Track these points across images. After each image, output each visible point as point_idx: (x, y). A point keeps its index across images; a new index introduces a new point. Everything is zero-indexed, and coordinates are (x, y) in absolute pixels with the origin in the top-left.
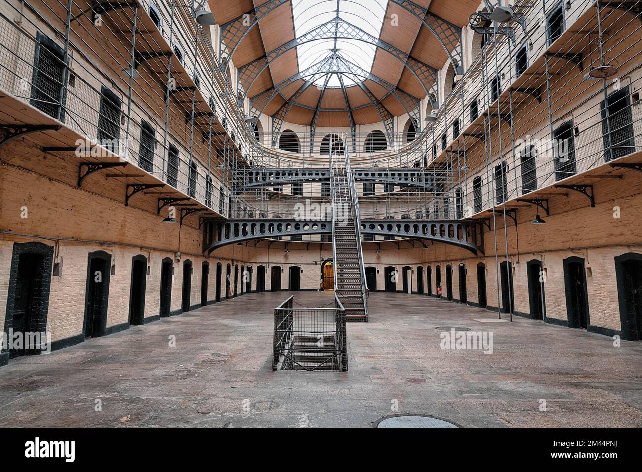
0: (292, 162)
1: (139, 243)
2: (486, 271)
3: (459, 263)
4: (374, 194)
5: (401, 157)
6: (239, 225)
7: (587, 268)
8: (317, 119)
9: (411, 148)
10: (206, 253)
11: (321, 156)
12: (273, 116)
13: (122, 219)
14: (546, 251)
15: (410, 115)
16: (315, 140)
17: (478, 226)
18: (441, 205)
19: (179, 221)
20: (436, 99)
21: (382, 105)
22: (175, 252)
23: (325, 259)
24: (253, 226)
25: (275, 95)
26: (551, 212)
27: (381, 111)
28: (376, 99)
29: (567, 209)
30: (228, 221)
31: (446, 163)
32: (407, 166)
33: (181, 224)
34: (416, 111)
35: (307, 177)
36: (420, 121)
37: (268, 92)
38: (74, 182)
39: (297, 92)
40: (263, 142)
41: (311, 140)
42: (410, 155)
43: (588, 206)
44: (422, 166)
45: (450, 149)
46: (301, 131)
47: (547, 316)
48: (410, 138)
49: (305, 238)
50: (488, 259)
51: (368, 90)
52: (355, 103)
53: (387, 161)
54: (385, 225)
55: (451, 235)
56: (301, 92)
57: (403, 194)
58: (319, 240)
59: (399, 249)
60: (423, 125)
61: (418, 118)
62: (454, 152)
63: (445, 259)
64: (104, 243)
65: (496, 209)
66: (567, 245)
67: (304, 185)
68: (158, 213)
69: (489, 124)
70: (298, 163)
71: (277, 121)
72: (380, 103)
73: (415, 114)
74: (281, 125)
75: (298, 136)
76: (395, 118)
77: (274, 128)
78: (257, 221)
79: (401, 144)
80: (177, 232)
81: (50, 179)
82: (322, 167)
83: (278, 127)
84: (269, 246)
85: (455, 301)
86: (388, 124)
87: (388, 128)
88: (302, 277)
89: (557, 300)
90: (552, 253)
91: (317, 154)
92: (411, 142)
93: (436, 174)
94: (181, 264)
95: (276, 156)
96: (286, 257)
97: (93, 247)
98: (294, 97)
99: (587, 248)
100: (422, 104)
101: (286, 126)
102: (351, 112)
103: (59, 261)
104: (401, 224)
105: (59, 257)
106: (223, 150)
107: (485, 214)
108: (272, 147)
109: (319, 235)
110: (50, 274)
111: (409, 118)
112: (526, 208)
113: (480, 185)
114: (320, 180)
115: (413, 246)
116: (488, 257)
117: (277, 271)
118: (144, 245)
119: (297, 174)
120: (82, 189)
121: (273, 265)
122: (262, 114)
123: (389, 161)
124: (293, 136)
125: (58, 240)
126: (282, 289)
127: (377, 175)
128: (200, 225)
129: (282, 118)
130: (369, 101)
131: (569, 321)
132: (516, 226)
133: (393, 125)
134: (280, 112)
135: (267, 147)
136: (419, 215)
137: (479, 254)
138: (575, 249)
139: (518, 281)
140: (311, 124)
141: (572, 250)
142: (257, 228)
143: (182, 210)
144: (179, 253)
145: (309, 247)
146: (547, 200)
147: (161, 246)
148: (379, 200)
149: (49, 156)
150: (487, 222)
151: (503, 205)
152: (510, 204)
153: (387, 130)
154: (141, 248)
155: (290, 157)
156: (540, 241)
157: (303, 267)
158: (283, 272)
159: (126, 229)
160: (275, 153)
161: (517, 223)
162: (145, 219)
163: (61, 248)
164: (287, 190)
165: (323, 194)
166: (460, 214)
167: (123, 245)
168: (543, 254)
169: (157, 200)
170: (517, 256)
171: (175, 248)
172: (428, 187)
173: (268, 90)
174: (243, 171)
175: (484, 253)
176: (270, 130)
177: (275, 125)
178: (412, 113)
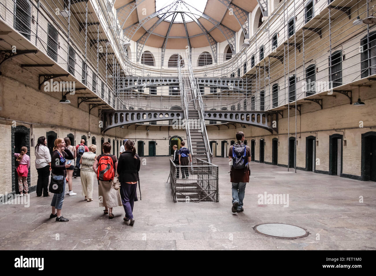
0: (150, 73)
1: (69, 126)
2: (278, 143)
3: (260, 138)
4: (204, 94)
5: (222, 70)
6: (117, 114)
7: (344, 141)
8: (166, 44)
9: (229, 64)
10: (103, 132)
11: (169, 68)
12: (137, 42)
13: (61, 110)
14: (319, 131)
15: (229, 42)
16: (165, 58)
17: (275, 115)
18: (249, 101)
19: (89, 112)
20: (248, 32)
21: (210, 35)
22: (87, 132)
23: (172, 136)
24: (133, 114)
25: (139, 28)
26: (324, 107)
27: (210, 39)
28: (206, 31)
29: (335, 105)
30: (116, 112)
31: (255, 75)
32: (226, 76)
33: (90, 114)
34: (233, 39)
35: (159, 83)
36: (235, 46)
37: (135, 26)
38: (37, 87)
39: (153, 26)
40: (131, 59)
41: (162, 58)
42: (228, 69)
43: (348, 103)
44: (236, 76)
45: (259, 65)
46: (156, 52)
47: (316, 169)
48: (228, 58)
49: (158, 123)
50: (280, 136)
51: (201, 24)
52: (192, 33)
53: (213, 73)
54: (212, 114)
55: (258, 121)
56: (156, 25)
57: (223, 94)
58: (168, 124)
59: (219, 130)
60: (238, 49)
61: (234, 44)
62: (261, 67)
63: (250, 136)
64: (53, 126)
65: (290, 105)
66: (333, 127)
67: (158, 88)
68: (78, 107)
69: (288, 49)
70: (153, 73)
71: (140, 45)
72: (209, 33)
73: (232, 42)
74: (142, 48)
75: (154, 55)
76: (218, 44)
77: (138, 50)
78: (136, 111)
79: (222, 61)
80: (87, 119)
81: (26, 86)
82: (169, 76)
83: (141, 49)
84: (136, 128)
85: (256, 161)
86: (214, 48)
87: (214, 50)
88: (157, 147)
89: (323, 160)
90: (323, 132)
91: (166, 67)
92: (228, 60)
93: (248, 81)
94: (91, 139)
95: (140, 69)
96: (147, 134)
97: (48, 129)
98: (152, 29)
99: (345, 129)
100: (237, 35)
101: (146, 48)
102: (189, 39)
103: (33, 138)
104: (222, 114)
105: (33, 135)
106: (112, 65)
107: (281, 108)
108: (137, 62)
109: (168, 121)
110: (29, 145)
111: (228, 43)
112: (308, 104)
113: (277, 90)
114: (167, 85)
115: (229, 127)
116: (280, 134)
117: (141, 144)
118: (72, 127)
119: (153, 81)
120: (41, 91)
121: (139, 140)
122: (131, 40)
123: (214, 72)
124: (150, 55)
125: (32, 124)
126: (144, 155)
127: (209, 81)
128: (99, 114)
129: (143, 42)
130: (202, 32)
131: (330, 172)
132: (300, 115)
133: (217, 48)
134: (142, 39)
135: (133, 62)
136: (233, 108)
137: (274, 132)
138: (338, 129)
139: (299, 149)
140: (162, 47)
141: (336, 130)
142: (135, 116)
143: (90, 104)
144: (90, 133)
145: (161, 128)
146: (322, 100)
147: (80, 128)
148: (207, 98)
149: (24, 70)
150: (281, 113)
151: (295, 102)
152: (299, 102)
153: (213, 52)
154: (71, 129)
155: (149, 69)
156: (315, 125)
157: (157, 141)
158: (145, 144)
159: (63, 117)
160: (139, 67)
161: (301, 113)
162: (72, 110)
163: (34, 129)
164: (147, 91)
165: (170, 94)
166: (262, 108)
167: (62, 127)
168: (317, 132)
169: (77, 98)
170: (300, 134)
171: (87, 129)
172: (242, 90)
173: (135, 24)
174: (122, 78)
175: (277, 132)
176: (136, 51)
177: (139, 47)
178: (230, 41)
